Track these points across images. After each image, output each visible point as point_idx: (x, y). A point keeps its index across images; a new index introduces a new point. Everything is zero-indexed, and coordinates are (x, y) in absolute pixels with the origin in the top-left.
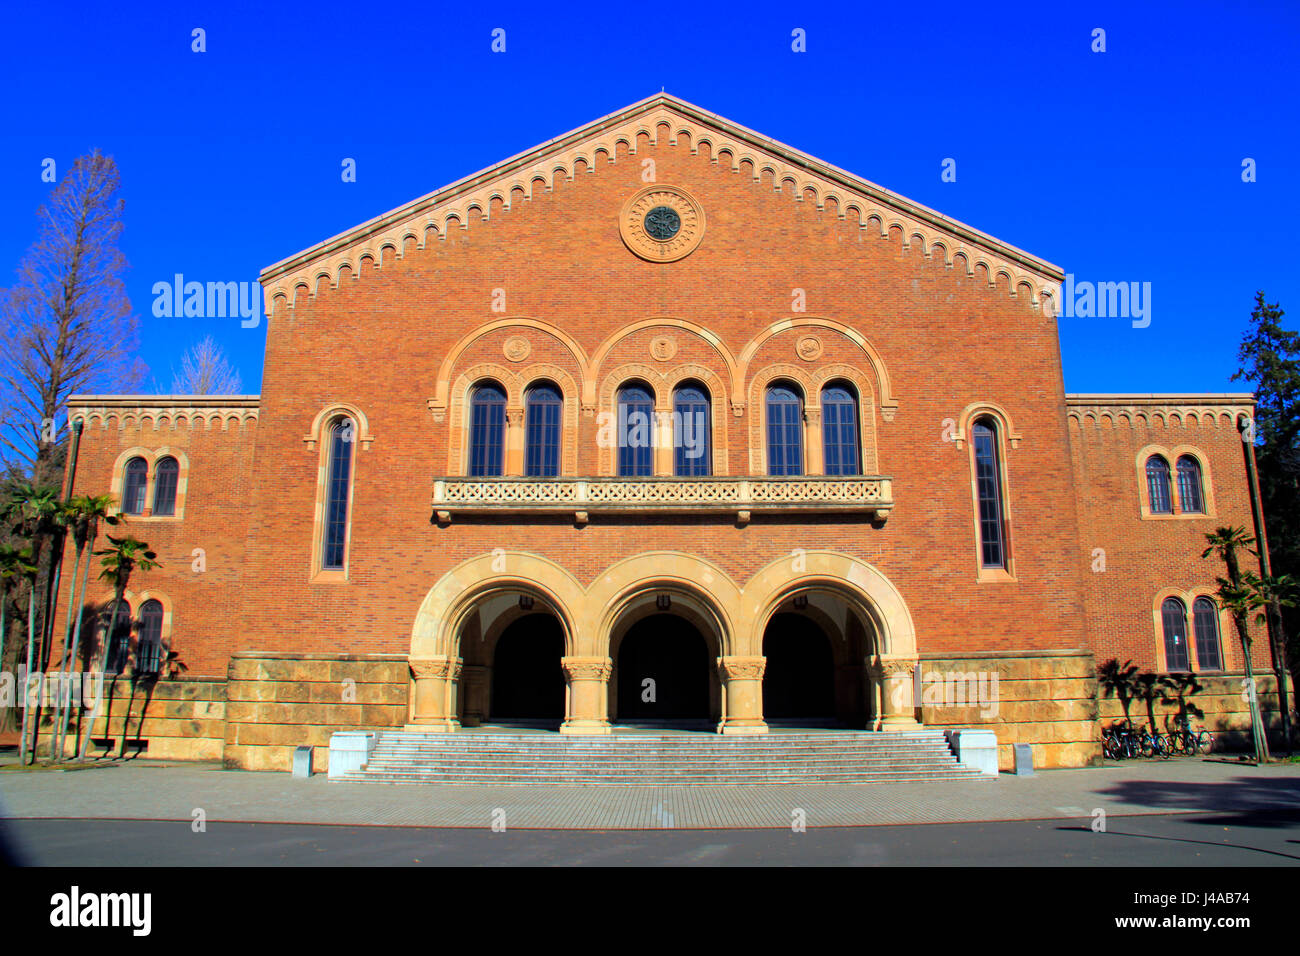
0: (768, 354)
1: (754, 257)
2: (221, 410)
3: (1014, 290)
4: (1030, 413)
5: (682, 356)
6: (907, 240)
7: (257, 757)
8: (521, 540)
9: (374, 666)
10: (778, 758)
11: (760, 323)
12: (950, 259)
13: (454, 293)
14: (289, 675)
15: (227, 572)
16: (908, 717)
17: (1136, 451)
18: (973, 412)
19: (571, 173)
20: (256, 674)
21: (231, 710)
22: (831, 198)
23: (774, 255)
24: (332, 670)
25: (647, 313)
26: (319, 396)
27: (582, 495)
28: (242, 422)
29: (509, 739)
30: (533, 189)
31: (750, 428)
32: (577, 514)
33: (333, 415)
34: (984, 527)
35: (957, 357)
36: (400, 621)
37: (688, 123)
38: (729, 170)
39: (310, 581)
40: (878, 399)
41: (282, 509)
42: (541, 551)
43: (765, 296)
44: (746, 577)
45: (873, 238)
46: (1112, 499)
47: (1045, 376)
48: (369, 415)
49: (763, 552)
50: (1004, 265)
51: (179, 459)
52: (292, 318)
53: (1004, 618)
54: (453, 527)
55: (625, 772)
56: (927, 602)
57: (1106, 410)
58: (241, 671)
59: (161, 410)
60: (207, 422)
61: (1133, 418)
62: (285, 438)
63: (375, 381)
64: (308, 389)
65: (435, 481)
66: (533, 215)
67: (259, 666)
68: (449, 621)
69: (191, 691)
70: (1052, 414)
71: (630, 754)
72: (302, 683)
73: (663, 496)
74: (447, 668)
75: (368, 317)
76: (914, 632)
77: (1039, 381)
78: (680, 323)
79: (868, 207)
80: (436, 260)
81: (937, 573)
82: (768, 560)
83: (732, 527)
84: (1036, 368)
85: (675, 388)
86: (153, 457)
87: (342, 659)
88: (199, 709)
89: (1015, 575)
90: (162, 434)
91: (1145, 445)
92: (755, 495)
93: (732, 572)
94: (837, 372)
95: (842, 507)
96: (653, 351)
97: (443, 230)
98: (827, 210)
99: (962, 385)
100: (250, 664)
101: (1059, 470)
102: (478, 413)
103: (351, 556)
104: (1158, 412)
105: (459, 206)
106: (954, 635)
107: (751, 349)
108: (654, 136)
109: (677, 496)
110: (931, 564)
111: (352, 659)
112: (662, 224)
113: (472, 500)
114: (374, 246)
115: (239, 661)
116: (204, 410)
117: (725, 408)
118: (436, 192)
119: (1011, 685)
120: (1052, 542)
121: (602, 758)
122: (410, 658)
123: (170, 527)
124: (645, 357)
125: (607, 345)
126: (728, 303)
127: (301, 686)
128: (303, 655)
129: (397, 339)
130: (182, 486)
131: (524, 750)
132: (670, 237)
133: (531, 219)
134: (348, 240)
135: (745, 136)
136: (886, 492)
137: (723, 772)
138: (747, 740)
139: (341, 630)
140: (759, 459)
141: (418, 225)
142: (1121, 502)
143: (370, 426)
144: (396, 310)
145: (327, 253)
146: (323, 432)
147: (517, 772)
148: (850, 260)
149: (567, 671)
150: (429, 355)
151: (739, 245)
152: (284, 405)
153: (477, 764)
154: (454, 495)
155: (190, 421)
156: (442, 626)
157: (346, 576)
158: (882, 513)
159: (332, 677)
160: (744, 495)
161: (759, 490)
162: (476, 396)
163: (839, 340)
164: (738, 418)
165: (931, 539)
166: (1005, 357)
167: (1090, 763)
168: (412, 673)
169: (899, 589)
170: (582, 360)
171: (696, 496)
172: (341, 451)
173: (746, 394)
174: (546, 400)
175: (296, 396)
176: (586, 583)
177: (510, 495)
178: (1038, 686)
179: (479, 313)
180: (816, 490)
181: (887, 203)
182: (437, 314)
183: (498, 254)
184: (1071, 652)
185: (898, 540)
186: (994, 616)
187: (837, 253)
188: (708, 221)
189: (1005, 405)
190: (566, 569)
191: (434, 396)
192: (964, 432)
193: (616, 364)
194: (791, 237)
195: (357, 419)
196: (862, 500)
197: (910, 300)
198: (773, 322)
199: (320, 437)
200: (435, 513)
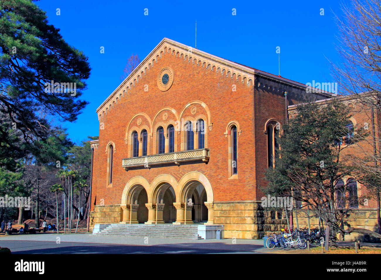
0: (186, 114)
1: (184, 85)
3: (242, 81)
4: (245, 122)
5: (169, 118)
6: (217, 70)
8: (140, 173)
11: (184, 105)
12: (227, 74)
13: (129, 108)
14: (103, 210)
16: (211, 221)
18: (230, 125)
19: (148, 68)
20: (98, 211)
22: (199, 61)
23: (188, 83)
24: (109, 209)
25: (162, 107)
26: (107, 141)
27: (146, 161)
30: (142, 75)
31: (181, 137)
33: (109, 145)
35: (227, 107)
36: (120, 196)
37: (170, 46)
38: (178, 58)
39: (107, 187)
40: (208, 124)
41: (102, 169)
42: (143, 176)
43: (185, 97)
44: (179, 180)
45: (209, 72)
47: (249, 109)
48: (115, 144)
49: (183, 173)
50: (240, 73)
52: (103, 120)
53: (235, 190)
54: (129, 171)
56: (217, 186)
62: (103, 152)
63: (116, 135)
64: (106, 138)
65: (122, 160)
72: (105, 212)
76: (213, 195)
77: (248, 111)
78: (168, 109)
79: (208, 62)
80: (126, 100)
81: (220, 177)
82: (183, 175)
84: (247, 107)
85: (168, 128)
87: (111, 206)
89: (238, 177)
92: (179, 157)
93: (177, 179)
94: (200, 117)
95: (194, 159)
96: (163, 118)
97: (126, 91)
98: (200, 65)
99: (228, 116)
103: (113, 180)
105: (128, 84)
106: (223, 196)
107: (182, 113)
108: (164, 52)
110: (218, 174)
111: (113, 206)
113: (128, 164)
114: (115, 98)
117: (176, 132)
119: (234, 212)
120: (248, 165)
122: (121, 205)
124: (161, 120)
125: (155, 117)
126: (178, 101)
128: (105, 206)
129: (120, 123)
133: (142, 84)
134: (110, 98)
139: (111, 199)
140: (183, 146)
141: (121, 91)
143: (115, 147)
144: (119, 115)
145: (107, 102)
146: (108, 149)
148: (204, 81)
150: (124, 126)
151: (181, 82)
152: (102, 143)
154: (126, 163)
156: (127, 197)
157: (113, 185)
158: (204, 160)
160: (176, 158)
162: (133, 136)
163: (200, 107)
164: (179, 135)
165: (218, 166)
166: (239, 105)
167: (253, 238)
168: (122, 209)
169: (210, 182)
170: (150, 122)
171: (167, 158)
174: (146, 134)
175: (104, 141)
176: (150, 184)
177: (135, 162)
178: (241, 212)
179: (133, 113)
180: (190, 154)
182: (126, 115)
183: (136, 96)
184: (250, 201)
185: (211, 167)
186: (232, 190)
187: (201, 79)
188: (174, 76)
189: (238, 121)
190: (147, 180)
191: (125, 137)
192: (227, 132)
193: (156, 123)
194: (191, 76)
195: (113, 145)
196: (199, 156)
197: (217, 90)
198: (186, 104)
199: (108, 151)
200: (123, 168)
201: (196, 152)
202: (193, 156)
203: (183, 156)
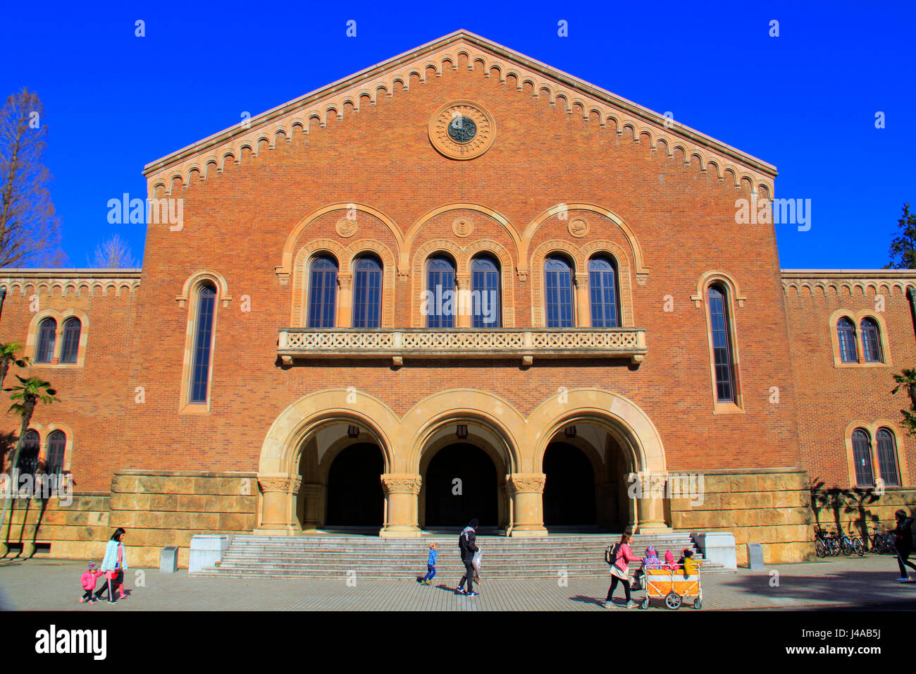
0: (546, 232)
1: (534, 156)
2: (116, 280)
3: (738, 183)
4: (752, 278)
5: (478, 234)
6: (654, 144)
7: (134, 556)
8: (349, 379)
9: (229, 482)
10: (557, 556)
11: (539, 207)
12: (688, 159)
13: (299, 183)
14: (161, 489)
15: (118, 408)
16: (661, 522)
17: (829, 314)
18: (708, 278)
19: (390, 91)
20: (134, 488)
21: (113, 517)
22: (594, 111)
23: (550, 155)
24: (196, 485)
25: (450, 200)
26: (189, 264)
27: (398, 343)
28: (131, 290)
29: (337, 541)
30: (361, 103)
31: (532, 291)
32: (394, 358)
33: (200, 279)
34: (718, 370)
35: (694, 235)
36: (251, 445)
37: (482, 53)
38: (514, 88)
39: (180, 412)
40: (633, 267)
41: (158, 354)
42: (365, 388)
43: (543, 187)
44: (530, 409)
45: (627, 142)
46: (812, 351)
47: (764, 251)
48: (229, 279)
49: (543, 390)
50: (730, 163)
51: (81, 319)
53: (735, 442)
54: (294, 369)
56: (674, 429)
57: (805, 282)
58: (122, 485)
59: (68, 280)
60: (104, 290)
61: (826, 289)
62: (161, 297)
63: (234, 253)
64: (181, 259)
65: (280, 331)
66: (360, 123)
67: (137, 482)
68: (291, 444)
69: (87, 503)
70: (770, 280)
72: (171, 495)
73: (463, 344)
74: (288, 484)
75: (230, 202)
76: (664, 454)
78: (477, 207)
79: (623, 118)
80: (284, 158)
81: (682, 406)
82: (547, 395)
83: (518, 369)
84: (756, 244)
85: (472, 259)
86: (60, 318)
87: (203, 476)
88: (93, 518)
89: (743, 408)
90: (69, 299)
91: (837, 309)
92: (536, 343)
93: (519, 406)
94: (601, 246)
95: (606, 353)
96: (454, 230)
97: (289, 135)
98: (592, 120)
99: (699, 257)
100: (130, 479)
101: (776, 324)
102: (315, 278)
103: (212, 392)
104: (845, 284)
105: (302, 115)
106: (696, 456)
107: (532, 228)
108: (456, 63)
109: (474, 344)
110: (677, 399)
111: (212, 476)
112: (462, 132)
113: (309, 347)
114: (235, 147)
115: (120, 477)
116: (102, 280)
117: (512, 274)
118: (285, 105)
119: (741, 496)
121: (413, 557)
122: (259, 475)
123: (73, 373)
124: (448, 234)
125: (418, 225)
126: (515, 192)
127: (170, 497)
128: (173, 473)
129: (252, 219)
130: (83, 340)
131: (349, 550)
132: (468, 140)
133: (359, 126)
134: (214, 142)
135: (527, 63)
136: (641, 341)
137: (513, 568)
138: (531, 542)
139: (204, 452)
140: (539, 315)
141: (270, 130)
142: (818, 354)
143: (229, 289)
144: (251, 198)
145: (198, 152)
146: (191, 293)
148: (610, 159)
149: (386, 486)
150: (278, 232)
151: (522, 147)
152: (162, 272)
153: (311, 562)
154: (295, 343)
155: (91, 289)
156: (285, 449)
157: (208, 408)
158: (637, 358)
159: (196, 490)
160: (528, 344)
161: (540, 339)
162: (314, 265)
163: (601, 222)
164: (522, 281)
165: (677, 379)
166: (733, 235)
167: (806, 559)
168: (260, 487)
169: (652, 419)
170: (398, 235)
171: (490, 343)
172: (206, 308)
173: (529, 263)
174: (370, 268)
175: (170, 264)
176: (401, 415)
177: (340, 343)
178: (763, 497)
179: (318, 199)
180: (585, 339)
181: (639, 115)
182: (284, 200)
183: (333, 153)
184: (789, 469)
185: (650, 379)
186: (728, 441)
187: (600, 153)
188: (498, 128)
189: (733, 273)
190: (385, 403)
191: (281, 265)
192: (701, 294)
193: (426, 239)
194: (563, 141)
195: (219, 283)
196: (622, 347)
197: (657, 191)
198: (549, 207)
199: (189, 297)
200: (280, 358)
201: (610, 335)
202: (600, 346)
203: (559, 344)
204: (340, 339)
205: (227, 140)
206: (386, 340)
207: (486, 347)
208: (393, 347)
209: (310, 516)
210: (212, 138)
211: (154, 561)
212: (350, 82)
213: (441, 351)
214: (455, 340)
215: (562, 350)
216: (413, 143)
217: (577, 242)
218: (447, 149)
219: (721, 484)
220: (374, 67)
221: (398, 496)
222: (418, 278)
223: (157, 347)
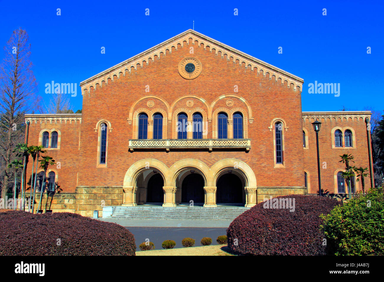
0: (218, 105)
1: (216, 77)
2: (69, 118)
3: (289, 86)
4: (291, 121)
5: (195, 106)
6: (259, 72)
7: (84, 213)
8: (152, 156)
9: (114, 189)
10: (217, 213)
11: (216, 96)
12: (271, 77)
13: (134, 88)
14: (92, 192)
15: (73, 163)
16: (254, 203)
17: (332, 128)
18: (275, 121)
19: (165, 54)
20: (83, 192)
21: (76, 202)
22: (237, 60)
23: (221, 77)
24: (103, 191)
25: (186, 94)
26: (98, 117)
27: (168, 144)
28: (75, 121)
29: (148, 208)
30: (154, 58)
31: (213, 125)
32: (167, 149)
33: (102, 122)
34: (277, 153)
35: (271, 105)
36: (120, 178)
37: (198, 38)
38: (208, 51)
39: (96, 167)
40: (248, 117)
41: (89, 148)
42: (157, 159)
43: (218, 89)
44: (211, 166)
45: (249, 71)
46: (324, 142)
47: (296, 110)
48: (111, 122)
49: (216, 159)
50: (286, 78)
51: (58, 132)
52: (89, 96)
53: (281, 178)
54: (134, 152)
55: (177, 216)
56: (260, 173)
57: (323, 116)
58: (79, 191)
59: (52, 118)
60: (66, 121)
61: (331, 119)
62: (89, 129)
63: (113, 113)
64: (95, 115)
65: (129, 140)
66: (155, 66)
67: (84, 190)
68: (133, 177)
69: (64, 196)
70: (298, 121)
71: (179, 212)
72: (95, 194)
73: (189, 144)
74: (133, 190)
75: (110, 95)
76: (256, 181)
77: (294, 112)
78: (195, 97)
79: (248, 62)
80: (128, 79)
81: (263, 165)
82: (217, 161)
83: (208, 152)
84: (294, 108)
85: (193, 114)
86: (50, 132)
87: (105, 188)
88: (66, 201)
89: (285, 166)
90: (53, 125)
91: (335, 127)
92: (213, 144)
93: (208, 165)
94: (237, 110)
95: (236, 147)
96: (187, 104)
97: (130, 71)
98: (236, 63)
99: (272, 113)
100: (81, 189)
101: (299, 137)
102: (140, 121)
103: (107, 160)
104: (339, 117)
105: (134, 64)
106: (267, 182)
107: (214, 103)
108: (188, 42)
109: (193, 144)
110: (261, 163)
111: (108, 188)
112: (190, 68)
113: (139, 145)
114: (111, 75)
115: (78, 189)
116: (64, 118)
117: (206, 120)
118: (127, 60)
120: (296, 157)
121: (172, 213)
122: (123, 187)
123: (56, 151)
124: (185, 106)
125: (175, 103)
126: (208, 91)
128: (95, 187)
129: (118, 101)
130: (59, 140)
131: (152, 211)
132: (192, 72)
135: (213, 42)
136: (249, 143)
137: (202, 216)
138: (210, 209)
139: (105, 180)
140: (215, 134)
141: (123, 69)
142: (326, 143)
143: (111, 126)
144: (118, 94)
146: (99, 127)
147: (150, 216)
148: (242, 78)
149: (164, 190)
150: (127, 106)
151: (211, 74)
152: (88, 120)
153: (140, 214)
154: (134, 144)
155: (60, 121)
156: (132, 179)
157: (106, 165)
158: (248, 149)
160: (210, 144)
161: (215, 143)
162: (140, 117)
163: (238, 101)
164: (210, 122)
165: (262, 156)
166: (285, 105)
168: (124, 191)
169: (252, 169)
170: (168, 107)
172: (104, 132)
173: (212, 116)
174: (159, 118)
175: (91, 117)
176: (169, 167)
177: (149, 144)
179: (140, 94)
180: (230, 143)
181: (253, 61)
182: (129, 94)
183: (145, 77)
185: (252, 156)
186: (278, 177)
187: (239, 76)
188: (203, 67)
189: (284, 119)
190: (164, 163)
191: (129, 117)
192: (272, 126)
193: (177, 108)
194: (226, 71)
195: (108, 124)
196: (242, 145)
197: (258, 89)
198: (220, 96)
199: (98, 129)
200: (129, 149)
201: (238, 141)
202: (235, 145)
203: (221, 144)
204: (149, 143)
205: (108, 73)
206: (164, 143)
207: (197, 145)
208: (166, 145)
209: (141, 199)
210: (103, 73)
211: (90, 215)
212: (150, 51)
213: (182, 147)
214: (187, 143)
215: (222, 146)
216: (173, 73)
217: (229, 108)
218: (185, 75)
219: (275, 191)
220: (159, 45)
221: (168, 194)
222: (175, 121)
223: (89, 146)
